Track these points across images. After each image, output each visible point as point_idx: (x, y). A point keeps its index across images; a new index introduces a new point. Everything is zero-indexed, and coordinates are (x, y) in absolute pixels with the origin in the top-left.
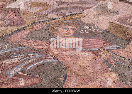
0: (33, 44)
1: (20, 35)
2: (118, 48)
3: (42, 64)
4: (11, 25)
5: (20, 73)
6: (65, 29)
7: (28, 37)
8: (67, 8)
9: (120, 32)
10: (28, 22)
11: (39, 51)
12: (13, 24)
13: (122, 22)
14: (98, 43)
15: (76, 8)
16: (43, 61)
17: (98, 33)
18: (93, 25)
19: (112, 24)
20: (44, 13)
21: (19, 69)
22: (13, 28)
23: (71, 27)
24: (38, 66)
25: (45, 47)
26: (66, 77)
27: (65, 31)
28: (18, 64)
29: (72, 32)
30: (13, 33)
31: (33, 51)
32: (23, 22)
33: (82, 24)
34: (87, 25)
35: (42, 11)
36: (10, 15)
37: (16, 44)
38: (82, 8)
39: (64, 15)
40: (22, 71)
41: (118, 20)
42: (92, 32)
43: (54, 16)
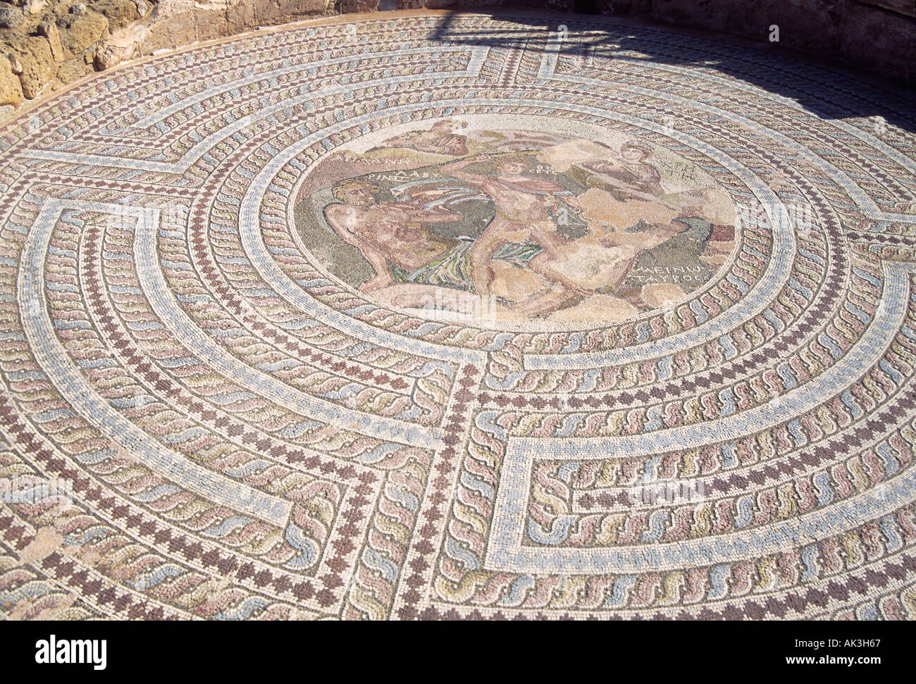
0: (468, 177)
1: (456, 166)
2: (569, 195)
3: (470, 202)
4: (449, 153)
5: (440, 207)
6: (513, 166)
7: (466, 170)
8: (524, 143)
9: (579, 178)
10: (471, 152)
11: (473, 186)
12: (452, 152)
13: (587, 167)
14: (546, 186)
15: (534, 144)
16: (472, 198)
17: (553, 175)
18: (549, 166)
19: (573, 168)
20: (495, 144)
21: (442, 203)
22: (451, 157)
23: (522, 164)
24: (464, 202)
25: (480, 183)
26: (492, 220)
27: (512, 168)
28: (442, 197)
29: (520, 170)
30: (448, 163)
31: (465, 185)
32: (466, 151)
33: (534, 162)
34: (542, 164)
35: (493, 142)
36: (454, 142)
37: (448, 176)
38: (543, 145)
39: (517, 150)
40: (444, 206)
41: (583, 165)
42: (543, 173)
43: (506, 149)
